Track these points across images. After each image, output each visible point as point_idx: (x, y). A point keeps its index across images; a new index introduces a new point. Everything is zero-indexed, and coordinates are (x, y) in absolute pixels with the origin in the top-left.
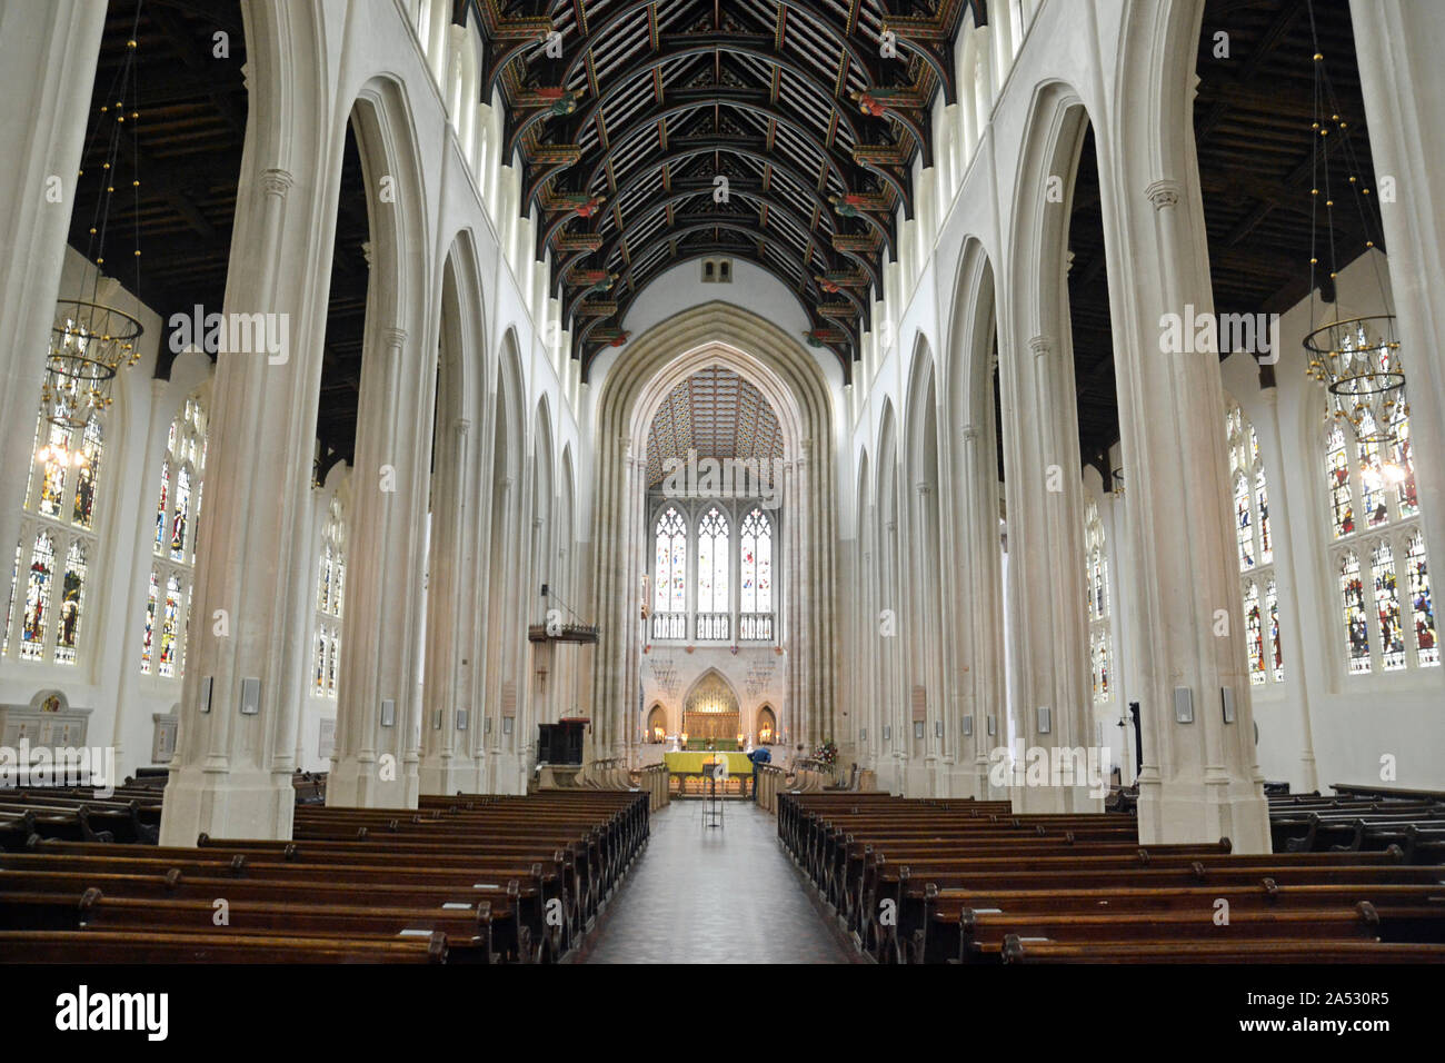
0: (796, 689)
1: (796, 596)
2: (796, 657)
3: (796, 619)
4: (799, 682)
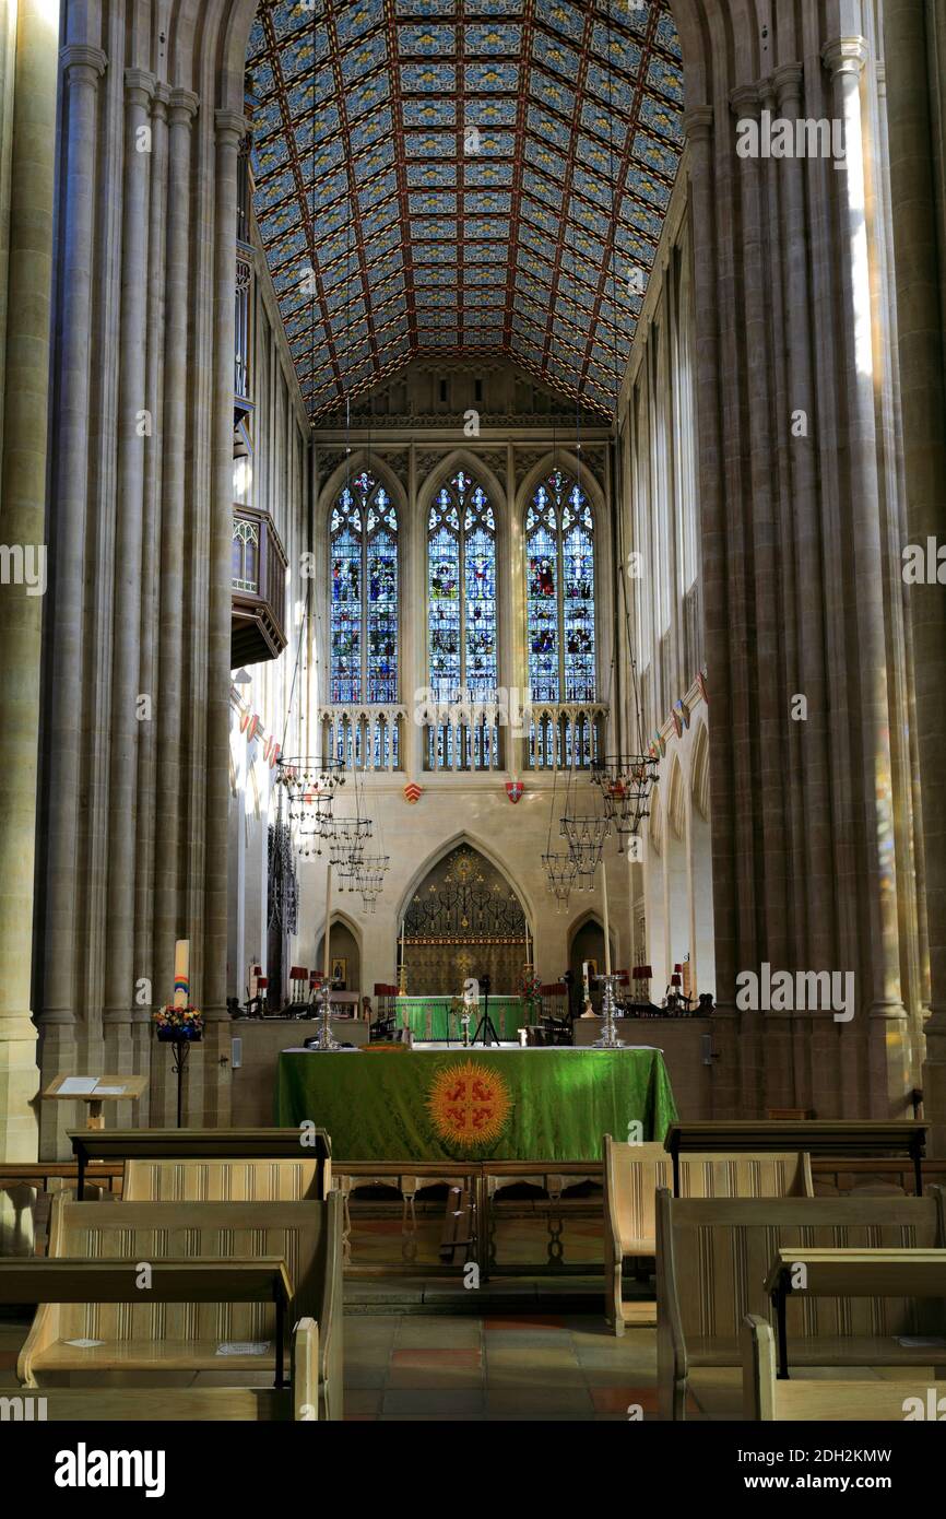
0: (745, 830)
1: (736, 528)
2: (741, 725)
3: (738, 601)
4: (757, 805)
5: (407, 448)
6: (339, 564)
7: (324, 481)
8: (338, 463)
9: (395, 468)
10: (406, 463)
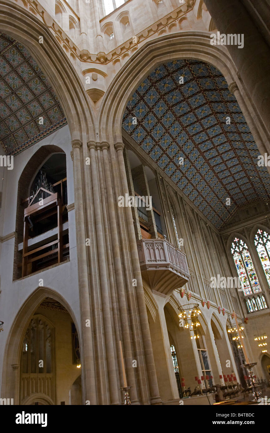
5: (243, 228)
6: (236, 261)
7: (226, 243)
8: (228, 238)
9: (242, 234)
10: (244, 232)
